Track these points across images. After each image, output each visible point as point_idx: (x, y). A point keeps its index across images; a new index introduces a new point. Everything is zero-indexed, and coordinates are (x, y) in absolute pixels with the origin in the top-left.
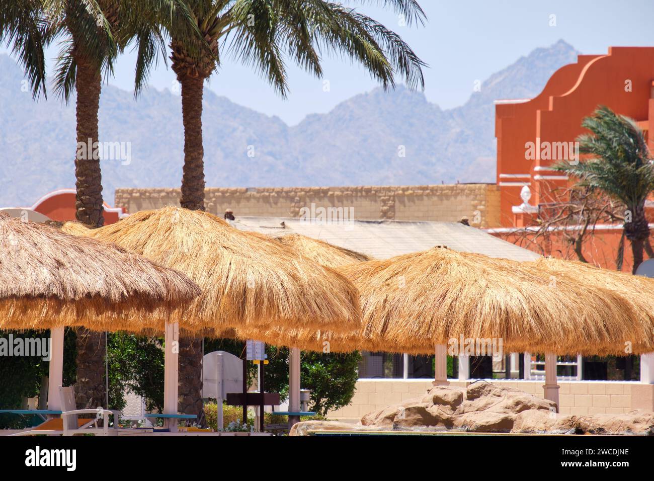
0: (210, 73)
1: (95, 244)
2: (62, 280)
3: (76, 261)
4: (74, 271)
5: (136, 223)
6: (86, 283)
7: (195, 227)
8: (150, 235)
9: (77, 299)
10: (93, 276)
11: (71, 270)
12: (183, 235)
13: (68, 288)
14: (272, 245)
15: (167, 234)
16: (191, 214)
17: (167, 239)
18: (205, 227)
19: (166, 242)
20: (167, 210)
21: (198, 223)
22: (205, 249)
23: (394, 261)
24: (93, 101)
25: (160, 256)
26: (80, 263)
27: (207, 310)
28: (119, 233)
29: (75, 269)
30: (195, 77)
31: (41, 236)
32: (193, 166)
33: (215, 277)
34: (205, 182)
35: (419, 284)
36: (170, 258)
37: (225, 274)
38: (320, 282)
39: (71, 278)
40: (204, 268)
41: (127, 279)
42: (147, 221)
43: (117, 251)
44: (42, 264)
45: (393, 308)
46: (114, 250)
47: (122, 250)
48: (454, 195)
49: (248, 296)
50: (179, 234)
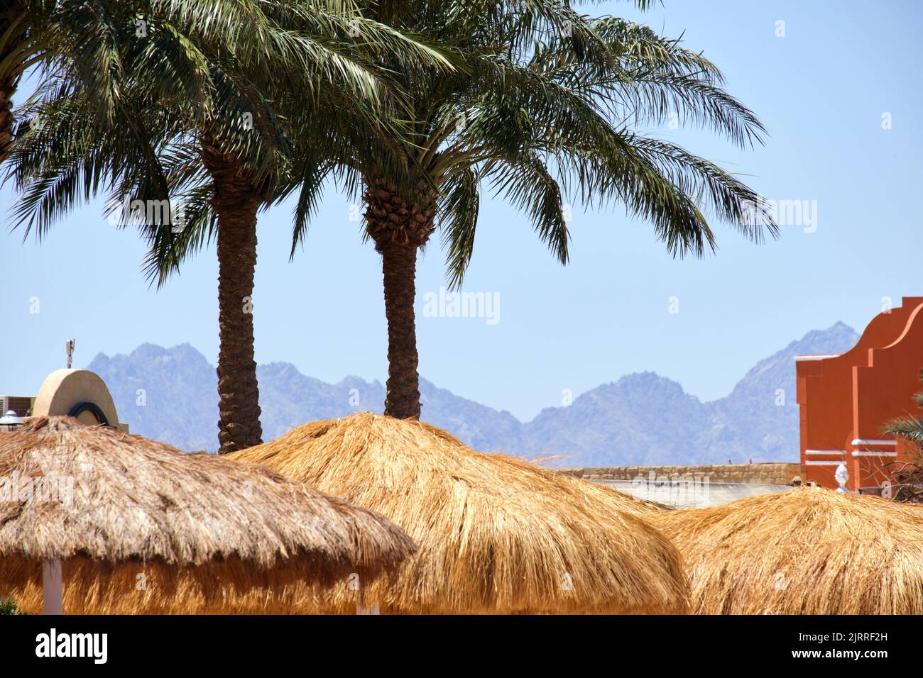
0: (426, 238)
1: (230, 468)
2: (171, 531)
3: (196, 496)
4: (193, 515)
5: (305, 440)
6: (214, 535)
7: (404, 446)
8: (328, 461)
9: (198, 563)
10: (226, 522)
11: (187, 512)
12: (383, 458)
13: (182, 544)
14: (534, 476)
15: (357, 458)
16: (398, 424)
17: (357, 465)
18: (422, 446)
19: (356, 470)
20: (357, 419)
21: (408, 440)
22: (422, 482)
23: (735, 507)
24: (244, 276)
25: (345, 494)
26: (203, 500)
27: (428, 585)
28: (277, 458)
29: (194, 510)
30: (404, 244)
31: (135, 455)
32: (402, 379)
33: (441, 526)
34: (422, 405)
35: (779, 546)
36: (363, 497)
37: (458, 523)
38: (618, 538)
39: (187, 525)
40: (420, 512)
41: (286, 527)
42: (323, 437)
43: (268, 480)
44: (137, 503)
45: (737, 584)
46: (263, 478)
47: (277, 478)
48: (745, 478)
49: (497, 561)
50: (377, 456)
